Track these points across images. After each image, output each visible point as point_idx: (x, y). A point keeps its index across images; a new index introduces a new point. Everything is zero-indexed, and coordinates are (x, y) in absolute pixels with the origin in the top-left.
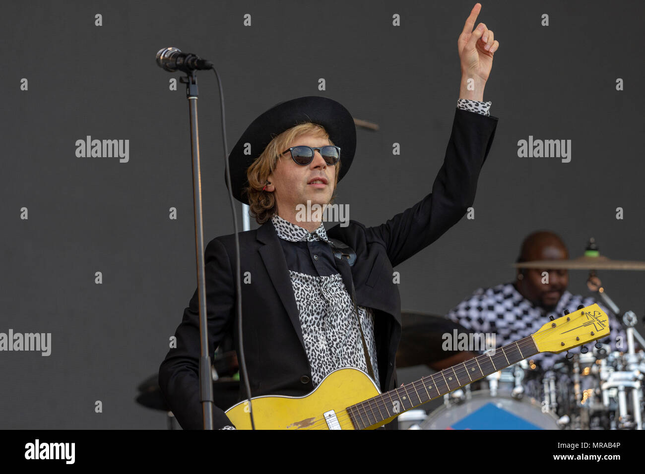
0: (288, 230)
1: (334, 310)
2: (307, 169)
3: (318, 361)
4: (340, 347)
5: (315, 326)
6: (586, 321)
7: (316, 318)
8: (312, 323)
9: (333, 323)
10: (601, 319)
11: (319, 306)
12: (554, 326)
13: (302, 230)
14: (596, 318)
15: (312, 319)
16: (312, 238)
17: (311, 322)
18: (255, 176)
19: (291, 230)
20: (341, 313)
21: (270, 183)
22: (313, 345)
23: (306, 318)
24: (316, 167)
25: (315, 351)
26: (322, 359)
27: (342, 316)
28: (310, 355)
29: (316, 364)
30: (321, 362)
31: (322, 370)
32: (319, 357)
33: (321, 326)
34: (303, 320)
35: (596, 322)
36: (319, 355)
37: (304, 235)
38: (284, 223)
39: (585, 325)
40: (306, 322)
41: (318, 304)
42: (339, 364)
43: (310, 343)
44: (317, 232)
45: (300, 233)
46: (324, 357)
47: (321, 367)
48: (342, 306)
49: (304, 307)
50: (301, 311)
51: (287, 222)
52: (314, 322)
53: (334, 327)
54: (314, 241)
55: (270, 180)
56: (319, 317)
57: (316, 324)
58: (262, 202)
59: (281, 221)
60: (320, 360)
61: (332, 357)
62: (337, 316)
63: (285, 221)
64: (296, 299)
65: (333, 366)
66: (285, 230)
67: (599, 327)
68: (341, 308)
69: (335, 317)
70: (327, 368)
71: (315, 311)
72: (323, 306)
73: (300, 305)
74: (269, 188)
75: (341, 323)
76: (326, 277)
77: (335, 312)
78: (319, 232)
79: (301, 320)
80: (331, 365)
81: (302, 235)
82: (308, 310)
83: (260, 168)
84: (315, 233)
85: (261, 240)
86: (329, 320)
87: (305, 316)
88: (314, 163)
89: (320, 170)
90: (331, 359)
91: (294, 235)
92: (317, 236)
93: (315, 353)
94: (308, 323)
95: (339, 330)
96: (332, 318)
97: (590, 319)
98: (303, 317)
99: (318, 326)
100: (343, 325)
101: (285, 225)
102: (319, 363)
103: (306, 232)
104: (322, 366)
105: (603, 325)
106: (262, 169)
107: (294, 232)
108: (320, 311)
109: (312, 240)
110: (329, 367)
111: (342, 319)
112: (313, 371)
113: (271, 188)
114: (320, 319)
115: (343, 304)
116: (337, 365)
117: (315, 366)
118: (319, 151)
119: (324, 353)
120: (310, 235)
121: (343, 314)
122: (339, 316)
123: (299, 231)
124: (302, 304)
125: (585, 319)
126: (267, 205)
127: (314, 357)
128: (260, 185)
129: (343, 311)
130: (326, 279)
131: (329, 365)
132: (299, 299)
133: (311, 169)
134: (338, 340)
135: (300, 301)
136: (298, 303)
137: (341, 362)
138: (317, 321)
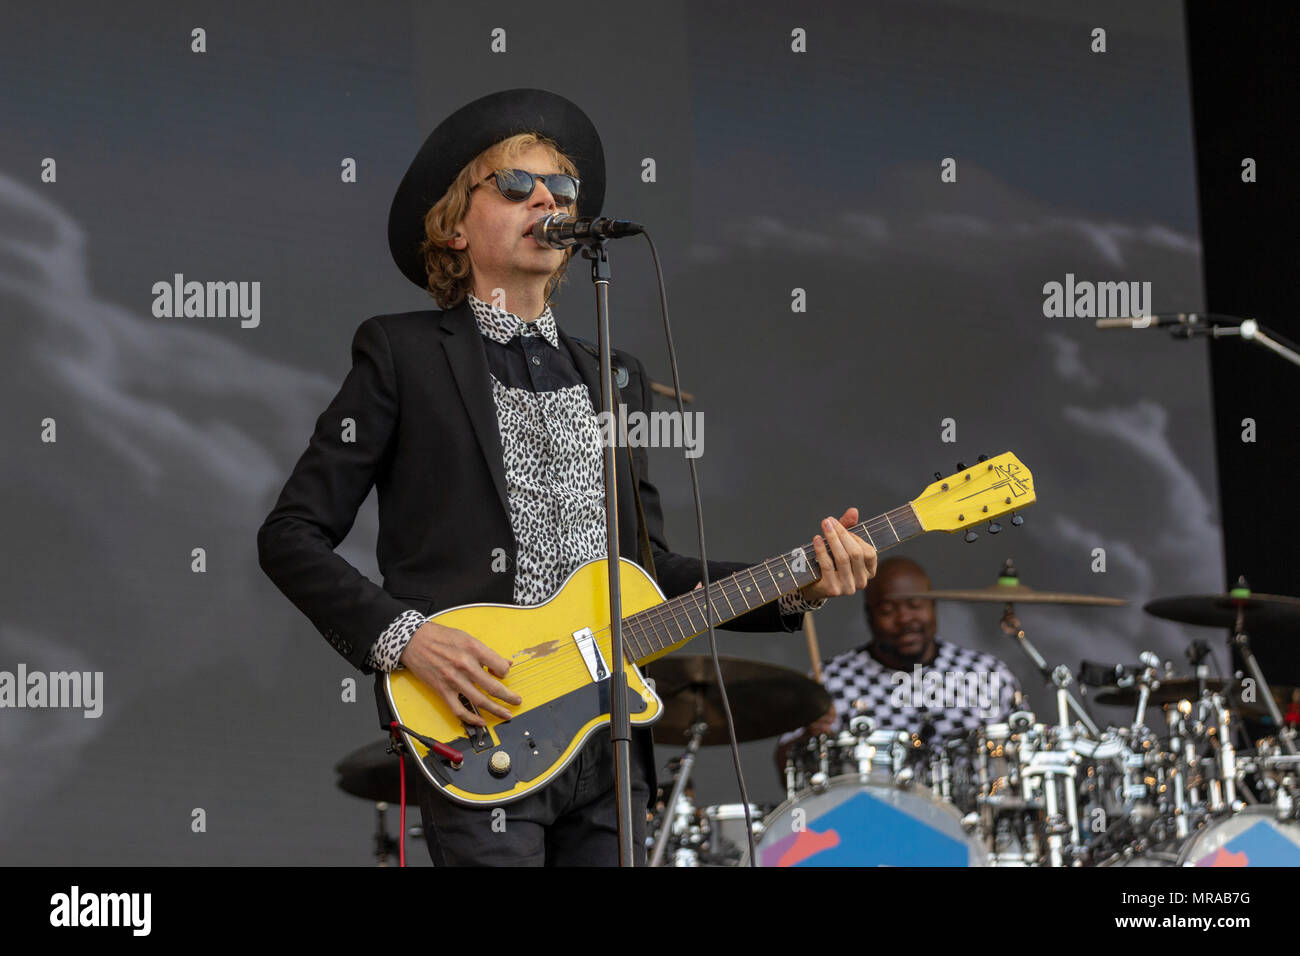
0: (489, 318)
1: (562, 450)
2: (522, 209)
3: (531, 532)
4: (574, 509)
5: (530, 475)
6: (996, 479)
7: (533, 463)
8: (526, 468)
9: (561, 474)
10: (1020, 477)
11: (539, 443)
12: (945, 487)
13: (512, 317)
14: (1013, 476)
15: (526, 463)
16: (529, 332)
17: (522, 468)
18: (438, 221)
19: (494, 316)
20: (578, 458)
21: (459, 235)
22: (525, 506)
23: (515, 460)
24: (537, 205)
25: (529, 515)
26: (539, 529)
27: (577, 463)
28: (519, 521)
29: (527, 538)
30: (536, 534)
31: (536, 547)
32: (534, 526)
33: (539, 477)
34: (510, 463)
35: (1013, 483)
36: (534, 522)
37: (516, 325)
38: (482, 306)
39: (996, 487)
40: (515, 467)
41: (536, 440)
42: (566, 539)
43: (520, 502)
44: (538, 324)
45: (508, 322)
46: (542, 526)
47: (535, 542)
48: (580, 446)
49: (512, 441)
50: (507, 449)
51: (486, 305)
52: (529, 469)
53: (562, 480)
54: (532, 337)
55: (460, 229)
56: (538, 462)
57: (531, 472)
58: (450, 268)
59: (478, 304)
60: (535, 531)
61: (557, 525)
62: (569, 462)
63: (484, 304)
64: (501, 426)
65: (555, 541)
66: (485, 319)
67: (1018, 491)
68: (577, 448)
69: (565, 463)
70: (545, 544)
71: (531, 452)
72: (545, 445)
73: (506, 437)
74: (458, 243)
75: (576, 474)
76: (547, 393)
77: (564, 456)
78: (542, 324)
79: (507, 464)
80: (553, 539)
81: (513, 326)
82: (519, 447)
83: (445, 208)
84: (534, 325)
85: (446, 327)
86: (552, 468)
87: (514, 456)
88: (534, 199)
89: (544, 210)
90: (553, 528)
91: (498, 324)
92: (536, 329)
93: (528, 518)
94: (518, 470)
95: (570, 486)
96: (558, 466)
97: (1003, 478)
98: (510, 457)
99: (534, 476)
100: (579, 479)
101: (485, 309)
102: (532, 536)
103: (518, 320)
104: (536, 540)
105: (1024, 486)
106: (448, 210)
107: (500, 320)
108: (540, 452)
109: (528, 335)
110: (549, 543)
111: (577, 467)
112: (522, 550)
113: (461, 243)
114: (540, 466)
115: (581, 442)
116: (562, 540)
117: (525, 541)
118: (543, 181)
119: (543, 519)
120: (525, 325)
121: (581, 459)
122: (574, 463)
123: (507, 318)
124: (509, 437)
125: (994, 478)
126: (458, 272)
127: (524, 525)
128: (445, 236)
129: (583, 453)
130: (549, 397)
131: (550, 540)
132: (506, 427)
133: (529, 209)
134: (572, 499)
135: (506, 430)
136: (503, 434)
137: (570, 535)
138: (533, 468)
